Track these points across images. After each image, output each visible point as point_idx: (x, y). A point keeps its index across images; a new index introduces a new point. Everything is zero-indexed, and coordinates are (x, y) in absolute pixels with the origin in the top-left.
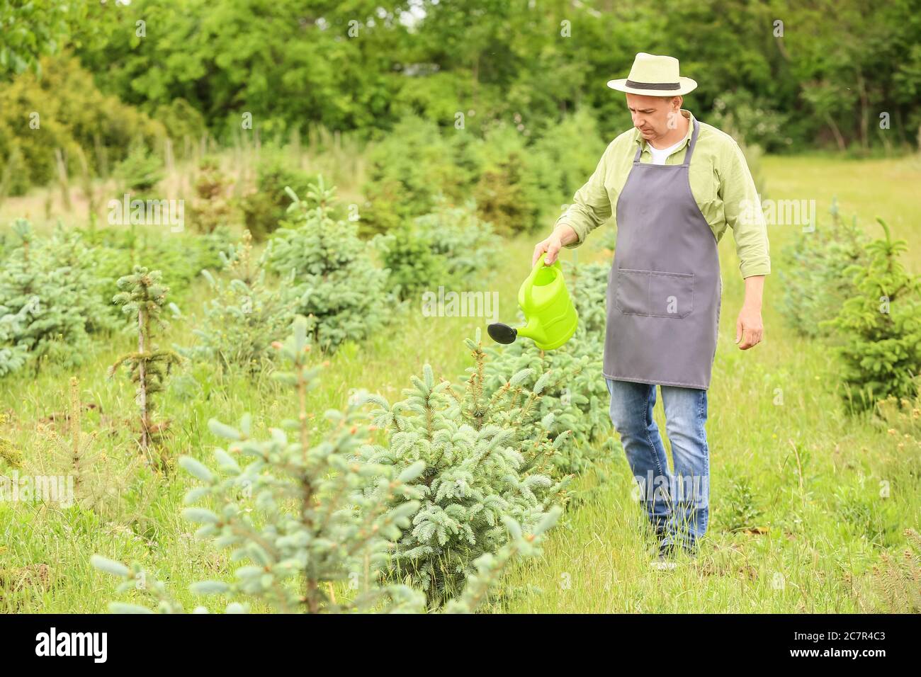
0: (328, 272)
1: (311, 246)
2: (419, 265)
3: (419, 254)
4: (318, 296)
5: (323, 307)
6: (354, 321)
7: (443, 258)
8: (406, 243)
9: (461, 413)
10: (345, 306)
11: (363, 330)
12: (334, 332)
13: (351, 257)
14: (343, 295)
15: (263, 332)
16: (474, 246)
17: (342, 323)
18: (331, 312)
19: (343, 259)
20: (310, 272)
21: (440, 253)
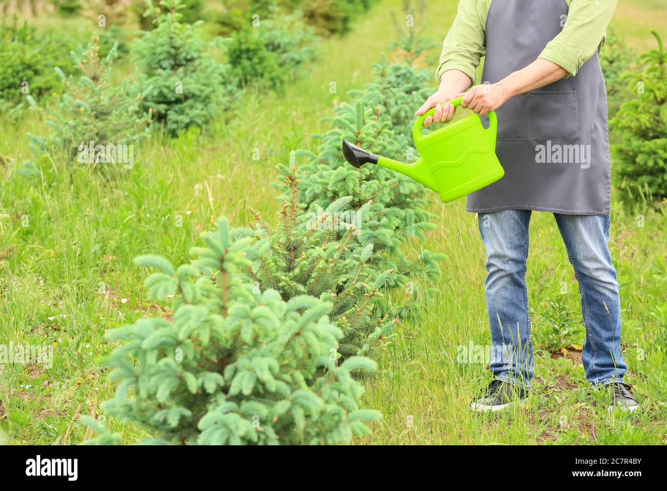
0: (176, 67)
1: (162, 45)
2: (256, 60)
3: (256, 51)
4: (168, 87)
5: (171, 97)
6: (197, 109)
7: (275, 55)
8: (246, 42)
10: (190, 96)
11: (204, 116)
12: (180, 118)
13: (195, 55)
14: (189, 87)
15: (107, 124)
16: (301, 43)
17: (187, 110)
18: (178, 101)
19: (189, 57)
20: (161, 67)
21: (273, 50)
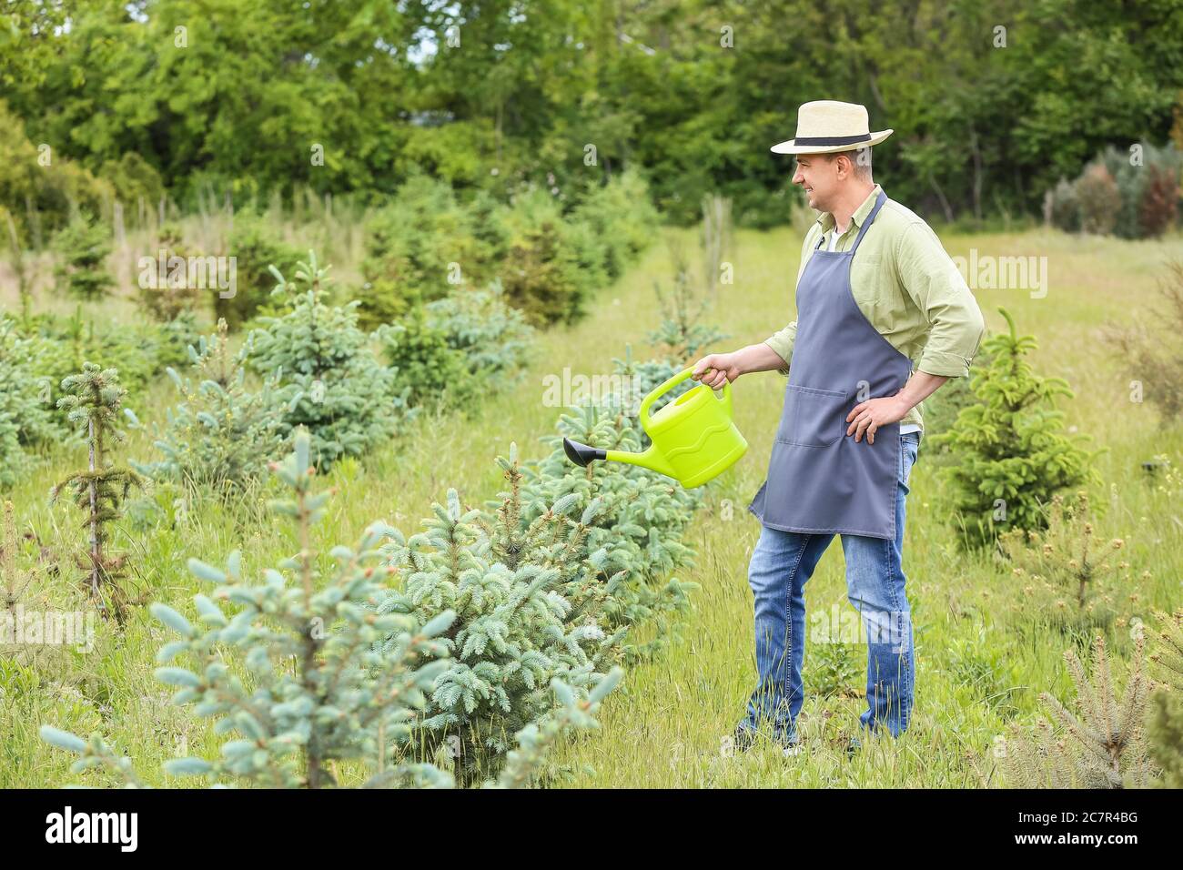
0: (320, 370)
1: (299, 339)
2: (432, 363)
3: (433, 348)
4: (310, 401)
5: (315, 414)
6: (353, 431)
7: (462, 353)
8: (417, 335)
9: (492, 549)
10: (342, 412)
11: (364, 442)
12: (329, 445)
13: (349, 352)
14: (340, 399)
15: (242, 445)
16: (500, 338)
17: (339, 434)
18: (325, 420)
19: (340, 355)
20: (299, 371)
21: (459, 347)
